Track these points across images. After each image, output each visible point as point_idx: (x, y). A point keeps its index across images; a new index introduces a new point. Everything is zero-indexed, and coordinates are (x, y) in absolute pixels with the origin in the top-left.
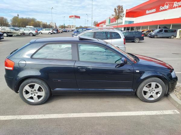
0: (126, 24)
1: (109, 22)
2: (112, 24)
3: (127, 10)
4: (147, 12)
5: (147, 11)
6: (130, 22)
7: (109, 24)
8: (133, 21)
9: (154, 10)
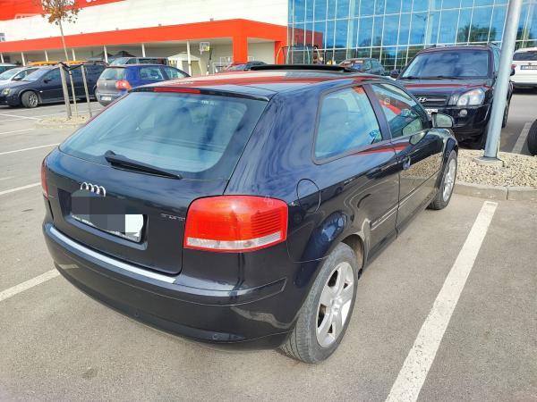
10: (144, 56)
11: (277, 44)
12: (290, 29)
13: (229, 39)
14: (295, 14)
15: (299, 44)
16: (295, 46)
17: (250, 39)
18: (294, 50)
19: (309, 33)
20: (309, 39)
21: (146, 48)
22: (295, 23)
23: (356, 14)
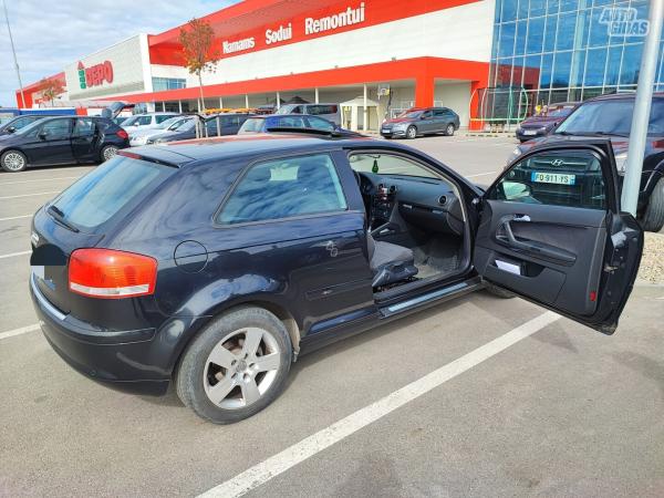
0: (157, 90)
1: (79, 83)
2: (94, 88)
3: (149, 36)
4: (227, 47)
5: (225, 45)
6: (173, 82)
7: (80, 91)
8: (184, 80)
9: (249, 42)
10: (317, 102)
11: (474, 84)
12: (494, 65)
13: (411, 81)
14: (501, 48)
15: (504, 84)
16: (498, 87)
17: (438, 80)
18: (496, 91)
19: (518, 69)
20: (518, 76)
21: (320, 93)
22: (500, 59)
23: (584, 44)
